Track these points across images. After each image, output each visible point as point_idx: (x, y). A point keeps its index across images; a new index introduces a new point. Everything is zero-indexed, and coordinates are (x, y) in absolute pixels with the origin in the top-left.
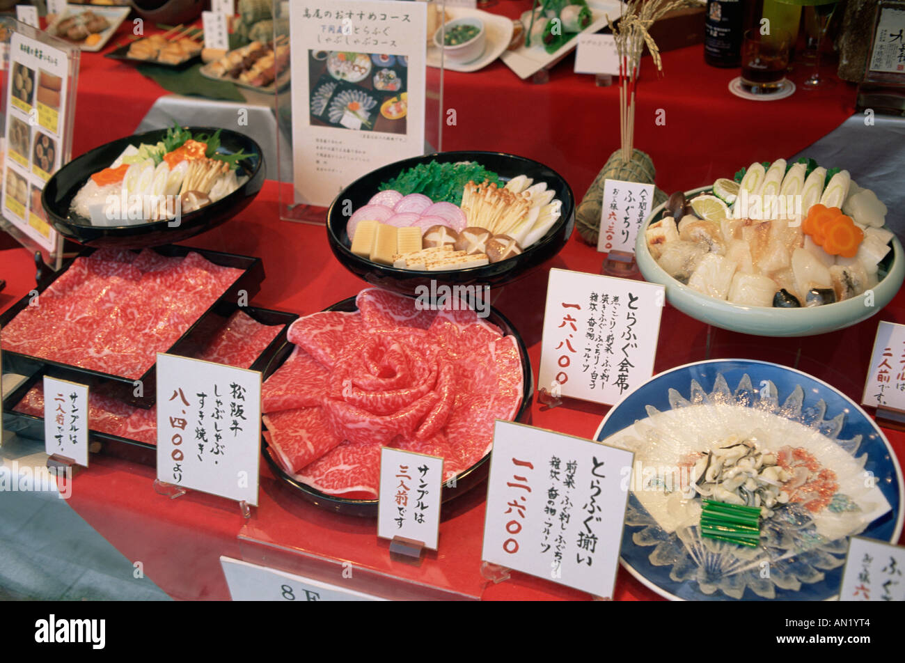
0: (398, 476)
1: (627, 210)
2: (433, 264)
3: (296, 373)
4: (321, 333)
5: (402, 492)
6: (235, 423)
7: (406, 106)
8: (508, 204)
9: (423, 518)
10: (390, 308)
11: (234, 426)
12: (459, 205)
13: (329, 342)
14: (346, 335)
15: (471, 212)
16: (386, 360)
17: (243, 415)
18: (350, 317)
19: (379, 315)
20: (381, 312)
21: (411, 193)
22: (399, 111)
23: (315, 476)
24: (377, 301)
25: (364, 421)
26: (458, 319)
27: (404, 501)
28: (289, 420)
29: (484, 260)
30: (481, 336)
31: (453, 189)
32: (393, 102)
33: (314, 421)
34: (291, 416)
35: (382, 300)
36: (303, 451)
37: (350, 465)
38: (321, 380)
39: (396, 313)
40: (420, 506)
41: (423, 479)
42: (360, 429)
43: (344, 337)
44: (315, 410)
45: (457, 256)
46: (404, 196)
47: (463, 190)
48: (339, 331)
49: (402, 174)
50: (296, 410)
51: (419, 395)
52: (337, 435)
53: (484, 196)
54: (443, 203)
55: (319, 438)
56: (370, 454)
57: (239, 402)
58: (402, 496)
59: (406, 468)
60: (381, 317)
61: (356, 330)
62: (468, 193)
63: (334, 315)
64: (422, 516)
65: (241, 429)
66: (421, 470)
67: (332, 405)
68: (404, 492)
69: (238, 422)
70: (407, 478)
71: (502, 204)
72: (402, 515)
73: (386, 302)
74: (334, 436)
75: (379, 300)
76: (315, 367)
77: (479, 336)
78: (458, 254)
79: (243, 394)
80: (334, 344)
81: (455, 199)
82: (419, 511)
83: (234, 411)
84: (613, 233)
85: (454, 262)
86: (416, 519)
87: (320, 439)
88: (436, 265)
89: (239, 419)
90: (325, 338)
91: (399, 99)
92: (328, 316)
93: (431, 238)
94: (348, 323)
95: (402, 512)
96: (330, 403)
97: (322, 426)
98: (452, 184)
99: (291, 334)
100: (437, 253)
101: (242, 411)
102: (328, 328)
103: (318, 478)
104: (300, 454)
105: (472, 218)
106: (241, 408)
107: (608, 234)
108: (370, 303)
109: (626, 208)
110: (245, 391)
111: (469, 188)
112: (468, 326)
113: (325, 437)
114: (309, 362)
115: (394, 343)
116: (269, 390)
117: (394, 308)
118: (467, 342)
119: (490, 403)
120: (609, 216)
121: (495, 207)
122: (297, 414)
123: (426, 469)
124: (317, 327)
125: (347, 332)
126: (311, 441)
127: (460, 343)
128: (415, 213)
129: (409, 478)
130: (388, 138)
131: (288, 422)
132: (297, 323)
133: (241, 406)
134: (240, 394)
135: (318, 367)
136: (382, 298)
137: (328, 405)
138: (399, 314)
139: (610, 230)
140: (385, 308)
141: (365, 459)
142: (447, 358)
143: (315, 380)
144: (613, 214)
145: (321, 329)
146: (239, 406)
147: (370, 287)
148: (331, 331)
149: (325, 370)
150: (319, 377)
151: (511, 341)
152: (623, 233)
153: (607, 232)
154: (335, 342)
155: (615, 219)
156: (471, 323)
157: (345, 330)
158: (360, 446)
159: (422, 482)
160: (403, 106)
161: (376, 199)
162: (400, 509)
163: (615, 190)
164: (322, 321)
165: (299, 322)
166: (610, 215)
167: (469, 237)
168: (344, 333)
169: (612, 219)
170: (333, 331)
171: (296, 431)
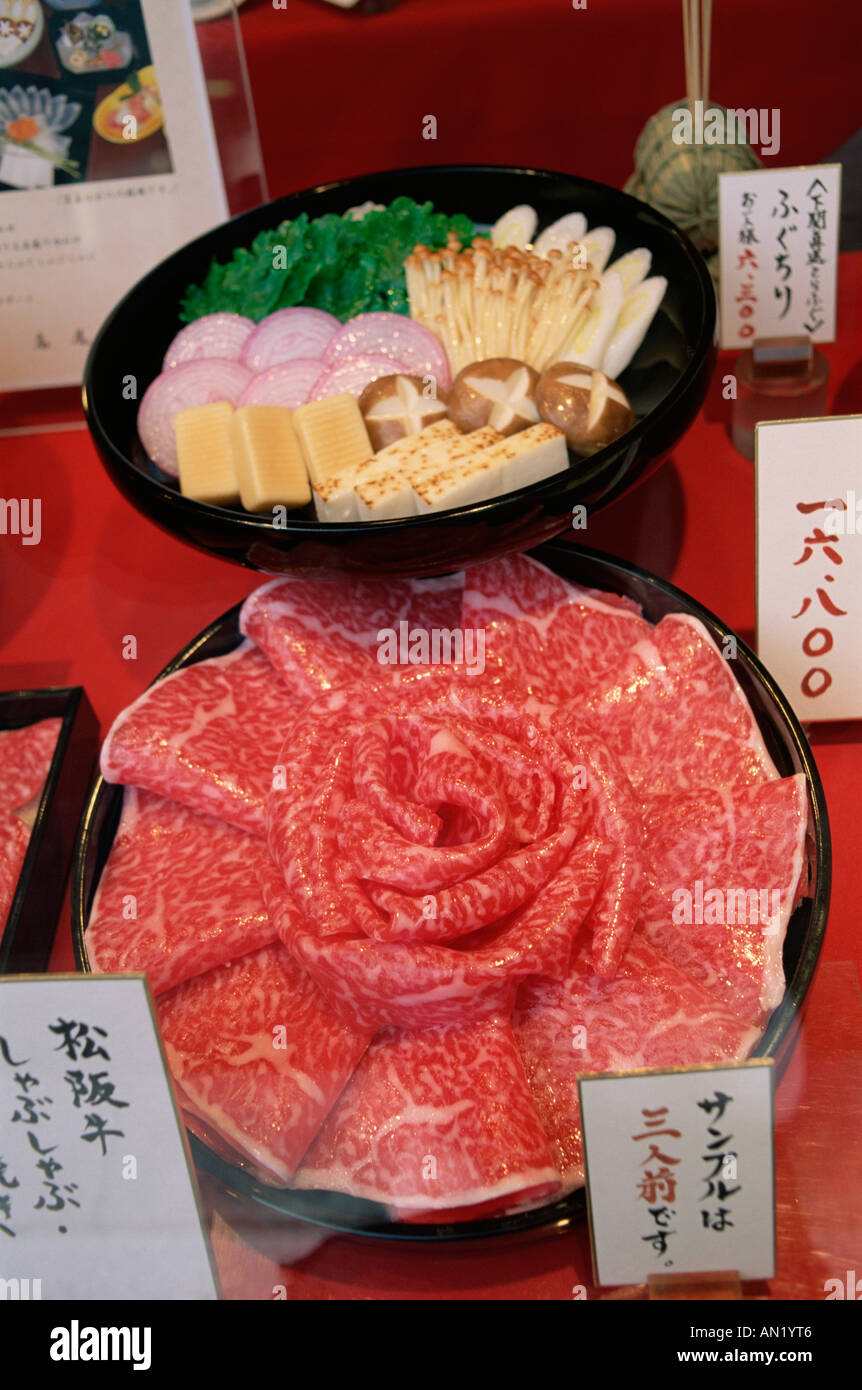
0: (637, 1138)
1: (780, 239)
2: (434, 482)
3: (160, 865)
4: (193, 741)
5: (655, 1172)
6: (95, 1120)
7: (159, 101)
8: (539, 284)
9: (727, 1218)
10: (338, 619)
11: (93, 1129)
12: (404, 310)
13: (222, 756)
14: (251, 720)
15: (452, 324)
16: (434, 784)
17: (115, 1096)
18: (234, 666)
19: (322, 647)
20: (321, 637)
21: (272, 310)
22: (143, 118)
23: (347, 1162)
24: (300, 612)
25: (447, 981)
26: (526, 604)
27: (666, 1192)
28: (204, 1012)
29: (554, 439)
30: (593, 631)
31: (376, 276)
32: (123, 98)
33: (275, 998)
34: (203, 998)
35: (312, 607)
36: (297, 1111)
37: (437, 1104)
38: (239, 867)
39: (356, 626)
40: (716, 1192)
41: (716, 1127)
42: (439, 1003)
43: (248, 728)
44: (263, 960)
45: (481, 446)
46: (256, 322)
47: (403, 273)
48: (230, 716)
49: (216, 268)
50: (208, 976)
51: (561, 857)
52: (364, 1024)
53: (471, 275)
54: (361, 317)
55: (320, 1047)
56: (483, 1056)
57: (90, 1066)
58: (658, 1181)
59: (664, 1111)
60: (328, 651)
61: (267, 699)
62: (422, 279)
63: (196, 676)
64: (722, 1212)
65: (119, 1134)
66: (707, 1106)
67: (336, 957)
68: (663, 1170)
69: (104, 1118)
70: (669, 1138)
71: (525, 287)
72: (665, 1224)
73: (324, 607)
74: (355, 1029)
75: (304, 607)
76: (205, 832)
77: (587, 633)
78: (479, 441)
79: (99, 1042)
80: (237, 760)
81: (387, 298)
82: (713, 1204)
83: (84, 1090)
84: (754, 299)
85: (485, 467)
86: (706, 1224)
87: (325, 1053)
88: (443, 484)
89: (104, 1110)
90: (209, 749)
91: (136, 87)
92: (184, 684)
93: (383, 412)
94: (240, 685)
95: (662, 1218)
96: (326, 952)
97: (306, 1007)
98: (367, 263)
99: (113, 766)
100: (424, 451)
101: (110, 1088)
102: (202, 719)
103: (358, 1165)
104: (293, 1121)
105: (461, 338)
106: (102, 1081)
107: (740, 306)
108: (287, 622)
109: (778, 232)
110: (103, 1033)
111: (420, 264)
112: (553, 615)
113: (333, 1041)
114: (179, 822)
115: (433, 733)
116: (118, 948)
117: (347, 616)
118: (568, 658)
119: (729, 816)
120: (738, 262)
121: (511, 299)
122: (218, 985)
123: (722, 1101)
124: (175, 728)
125: (250, 713)
126: (303, 1069)
127: (553, 664)
128: (302, 359)
129: (675, 1134)
130: (130, 193)
131: (203, 1019)
132: (117, 733)
133: (104, 1074)
134: (90, 1043)
135: (211, 829)
136: (309, 599)
137: (322, 959)
138: (363, 630)
139: (746, 292)
140: (326, 624)
141: (476, 1077)
142: (582, 732)
143: (225, 870)
144: (749, 254)
145: (187, 728)
146: (94, 1078)
147: (266, 580)
148: (211, 723)
149: (232, 832)
150: (227, 859)
151: (691, 629)
152: (778, 294)
153: (739, 300)
154: (236, 752)
155: (754, 265)
156: (557, 606)
157: (241, 708)
158: (435, 1034)
159: (715, 1133)
160: (149, 102)
161: (185, 347)
162: (656, 1213)
163: (746, 196)
164: (178, 706)
165: (125, 727)
166: (742, 259)
167: (483, 388)
168: (242, 718)
169: (748, 268)
170: (216, 723)
171: (244, 1047)
